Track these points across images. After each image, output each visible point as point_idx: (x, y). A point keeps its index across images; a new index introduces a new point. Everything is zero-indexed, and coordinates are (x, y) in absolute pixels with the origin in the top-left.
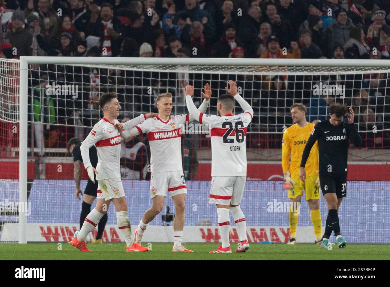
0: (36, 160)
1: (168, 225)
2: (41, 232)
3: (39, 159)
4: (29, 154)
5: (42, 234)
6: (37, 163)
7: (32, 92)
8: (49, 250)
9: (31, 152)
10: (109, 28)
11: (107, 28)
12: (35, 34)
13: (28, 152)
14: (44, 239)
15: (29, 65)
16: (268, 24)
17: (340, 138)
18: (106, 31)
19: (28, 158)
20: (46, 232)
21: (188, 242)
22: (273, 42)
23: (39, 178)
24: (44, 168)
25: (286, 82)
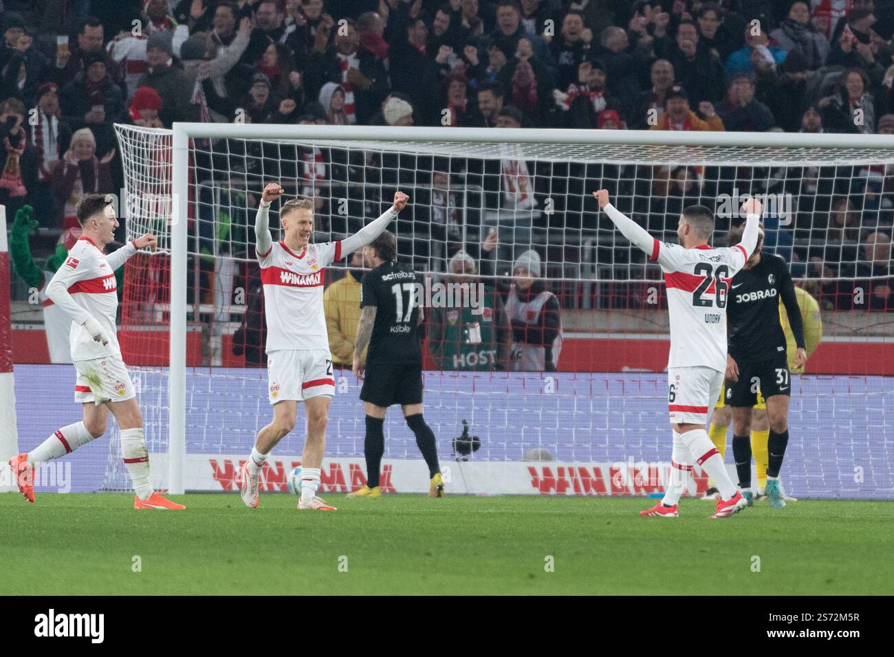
0: (203, 329)
1: (465, 460)
2: (211, 471)
3: (209, 327)
4: (190, 317)
5: (214, 475)
6: (206, 335)
7: (197, 194)
8: (229, 507)
9: (193, 313)
10: (352, 68)
11: (349, 68)
12: (200, 78)
13: (188, 313)
14: (218, 486)
15: (190, 140)
16: (667, 63)
17: (764, 295)
18: (345, 73)
19: (187, 325)
20: (223, 471)
21: (505, 493)
22: (677, 100)
23: (209, 366)
24: (219, 346)
25: (701, 180)
